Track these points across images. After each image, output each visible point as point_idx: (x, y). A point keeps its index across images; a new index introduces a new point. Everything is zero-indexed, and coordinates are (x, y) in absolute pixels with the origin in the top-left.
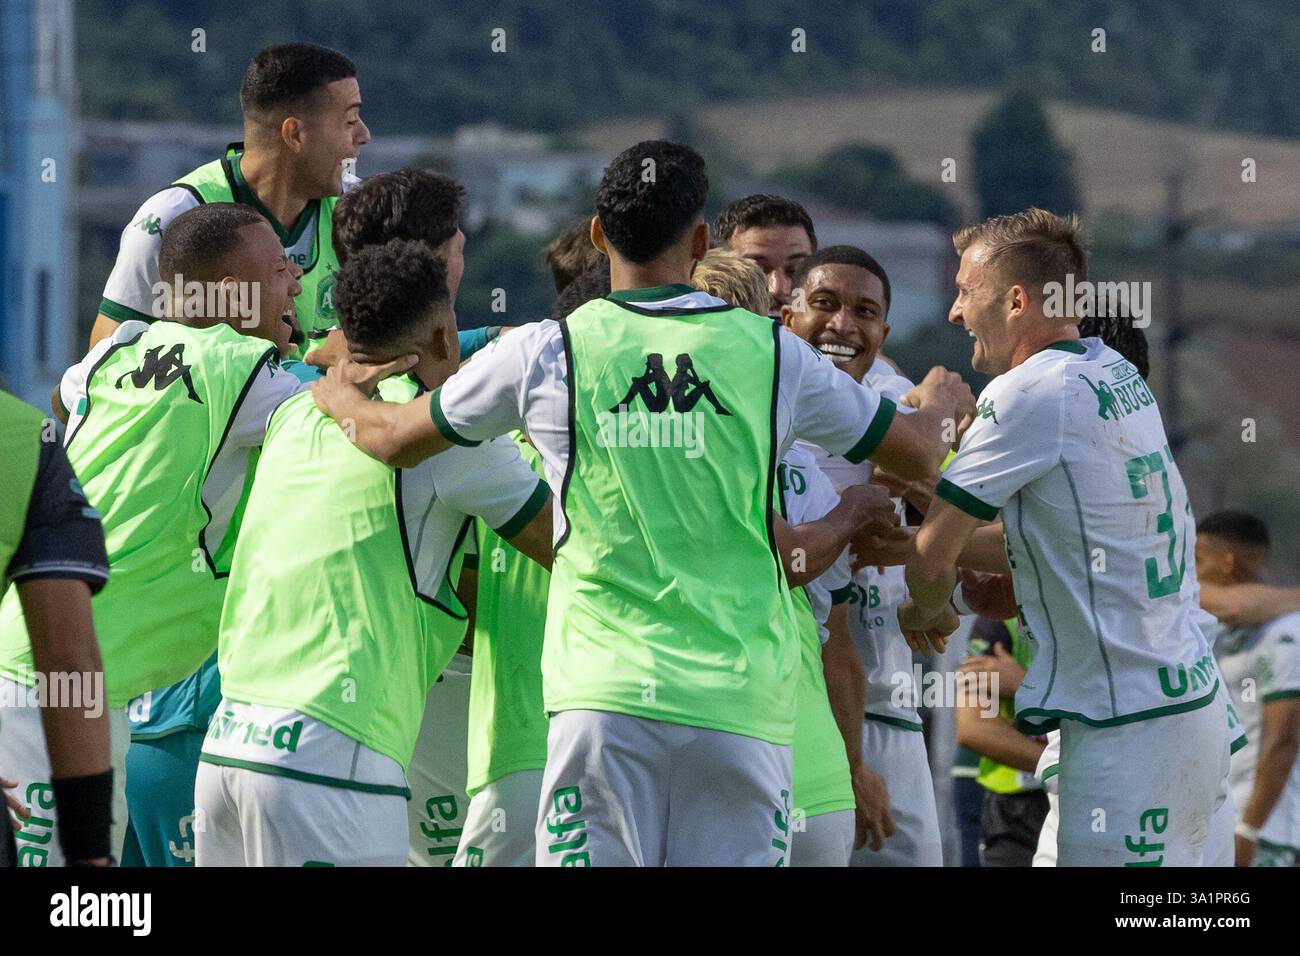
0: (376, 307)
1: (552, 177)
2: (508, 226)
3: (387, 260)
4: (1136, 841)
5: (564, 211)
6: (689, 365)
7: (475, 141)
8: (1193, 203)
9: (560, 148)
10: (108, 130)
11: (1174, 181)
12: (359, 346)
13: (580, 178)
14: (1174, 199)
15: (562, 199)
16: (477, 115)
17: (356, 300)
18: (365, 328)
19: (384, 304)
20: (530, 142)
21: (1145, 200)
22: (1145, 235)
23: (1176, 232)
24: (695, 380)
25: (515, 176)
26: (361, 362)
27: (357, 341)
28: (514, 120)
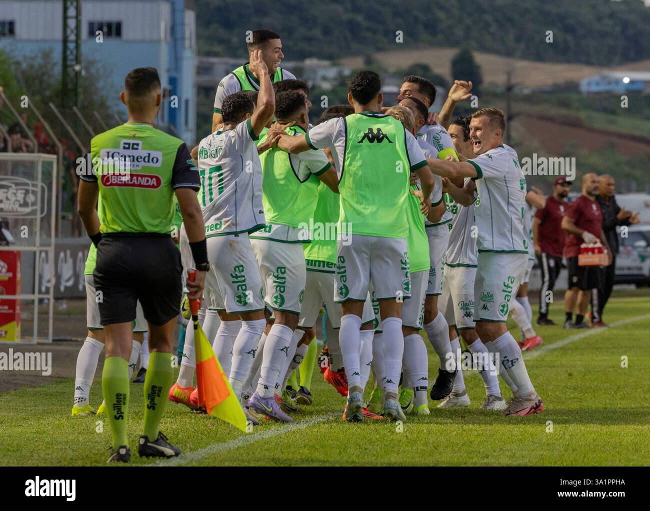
0: (284, 107)
1: (332, 73)
2: (319, 87)
3: (287, 94)
4: (506, 284)
5: (335, 83)
6: (381, 130)
7: (310, 63)
8: (514, 81)
9: (334, 65)
10: (205, 60)
11: (509, 74)
12: (279, 119)
13: (340, 74)
14: (509, 79)
15: (335, 79)
16: (310, 55)
17: (279, 105)
18: (281, 114)
19: (286, 106)
20: (326, 63)
21: (500, 80)
22: (501, 89)
23: (509, 88)
24: (382, 134)
25: (321, 73)
26: (281, 124)
27: (279, 117)
28: (321, 56)
